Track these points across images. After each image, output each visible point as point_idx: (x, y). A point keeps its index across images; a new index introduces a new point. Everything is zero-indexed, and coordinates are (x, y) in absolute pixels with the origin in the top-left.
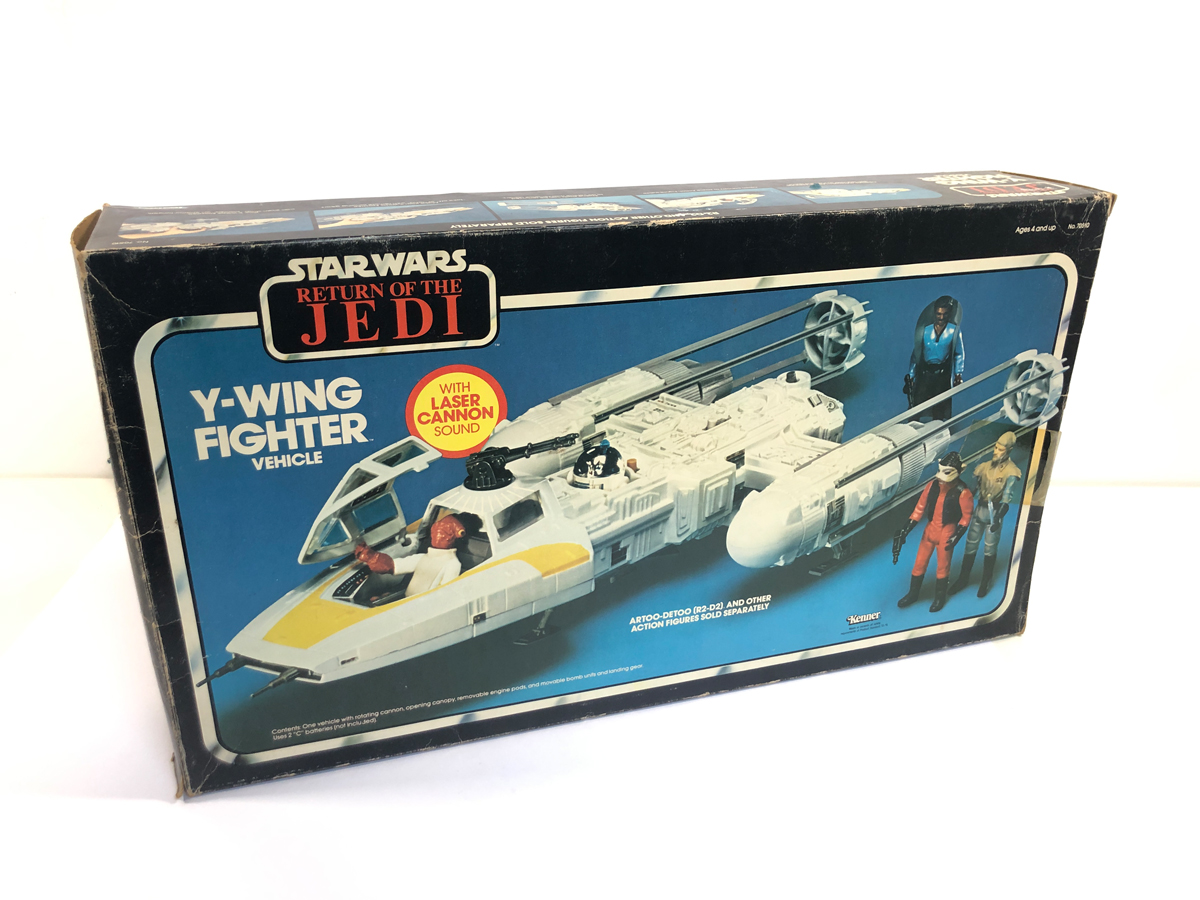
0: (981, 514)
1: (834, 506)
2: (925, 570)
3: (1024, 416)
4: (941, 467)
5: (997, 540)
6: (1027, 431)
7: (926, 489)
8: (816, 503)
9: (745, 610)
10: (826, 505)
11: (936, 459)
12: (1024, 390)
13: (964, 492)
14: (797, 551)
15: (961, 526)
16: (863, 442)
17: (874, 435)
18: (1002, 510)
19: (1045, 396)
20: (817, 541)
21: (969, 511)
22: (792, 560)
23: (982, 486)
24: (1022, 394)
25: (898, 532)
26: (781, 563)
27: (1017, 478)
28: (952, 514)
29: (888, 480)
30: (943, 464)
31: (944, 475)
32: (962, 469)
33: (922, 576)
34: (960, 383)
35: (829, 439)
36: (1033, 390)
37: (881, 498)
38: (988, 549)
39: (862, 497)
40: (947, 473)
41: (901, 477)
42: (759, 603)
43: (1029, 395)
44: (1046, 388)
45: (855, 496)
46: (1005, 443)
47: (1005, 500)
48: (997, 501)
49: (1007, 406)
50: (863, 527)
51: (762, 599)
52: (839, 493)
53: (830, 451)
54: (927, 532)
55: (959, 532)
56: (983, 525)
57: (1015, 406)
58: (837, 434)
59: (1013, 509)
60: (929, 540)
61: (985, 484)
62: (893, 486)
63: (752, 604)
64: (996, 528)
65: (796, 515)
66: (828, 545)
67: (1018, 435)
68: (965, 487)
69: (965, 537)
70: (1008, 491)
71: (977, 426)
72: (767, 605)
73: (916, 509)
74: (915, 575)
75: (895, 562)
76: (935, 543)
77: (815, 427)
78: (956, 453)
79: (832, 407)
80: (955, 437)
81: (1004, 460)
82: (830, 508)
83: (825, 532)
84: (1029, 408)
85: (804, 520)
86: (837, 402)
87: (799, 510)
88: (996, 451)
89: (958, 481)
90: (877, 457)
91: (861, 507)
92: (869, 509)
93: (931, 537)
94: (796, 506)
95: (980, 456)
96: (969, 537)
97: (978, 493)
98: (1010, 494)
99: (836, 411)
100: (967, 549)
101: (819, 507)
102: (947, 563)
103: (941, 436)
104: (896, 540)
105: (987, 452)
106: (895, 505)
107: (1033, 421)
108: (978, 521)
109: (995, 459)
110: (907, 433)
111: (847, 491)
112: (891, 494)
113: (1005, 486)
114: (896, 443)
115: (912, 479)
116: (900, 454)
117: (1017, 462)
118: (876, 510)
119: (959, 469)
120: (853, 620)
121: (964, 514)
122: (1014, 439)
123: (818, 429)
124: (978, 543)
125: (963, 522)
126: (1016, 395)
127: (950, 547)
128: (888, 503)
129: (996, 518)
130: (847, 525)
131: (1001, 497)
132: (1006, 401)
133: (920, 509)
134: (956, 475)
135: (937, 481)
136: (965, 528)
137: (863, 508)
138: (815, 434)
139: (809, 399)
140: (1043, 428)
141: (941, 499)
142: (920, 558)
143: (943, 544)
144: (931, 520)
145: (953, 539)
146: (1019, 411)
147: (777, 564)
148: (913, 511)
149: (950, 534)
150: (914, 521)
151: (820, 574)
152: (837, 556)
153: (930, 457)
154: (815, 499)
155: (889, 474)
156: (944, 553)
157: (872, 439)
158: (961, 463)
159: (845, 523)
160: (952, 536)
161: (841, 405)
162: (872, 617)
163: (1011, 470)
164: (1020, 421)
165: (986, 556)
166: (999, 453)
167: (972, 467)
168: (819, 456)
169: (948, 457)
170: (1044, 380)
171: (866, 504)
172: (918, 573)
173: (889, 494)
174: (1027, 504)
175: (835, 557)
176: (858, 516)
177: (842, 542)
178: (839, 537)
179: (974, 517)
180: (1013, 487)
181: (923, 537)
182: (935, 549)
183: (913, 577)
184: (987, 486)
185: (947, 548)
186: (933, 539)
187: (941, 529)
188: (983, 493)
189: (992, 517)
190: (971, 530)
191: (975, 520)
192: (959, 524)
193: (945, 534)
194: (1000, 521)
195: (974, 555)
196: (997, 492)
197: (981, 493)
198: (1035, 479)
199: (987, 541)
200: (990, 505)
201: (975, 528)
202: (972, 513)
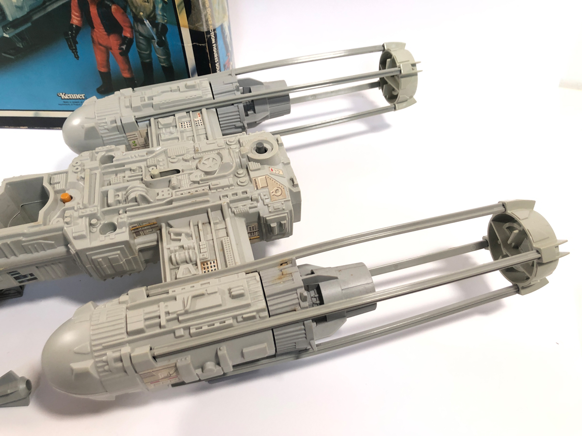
0: (140, 28)
2: (109, 69)
5: (167, 53)
13: (113, 7)
15: (126, 37)
18: (162, 31)
21: (128, 25)
23: (130, 4)
25: (66, 34)
28: (112, 26)
38: (163, 60)
47: (160, 19)
48: (152, 19)
50: (29, 24)
54: (95, 37)
55: (128, 42)
56: (149, 39)
59: (171, 29)
60: (100, 44)
61: (132, 3)
64: (162, 43)
66: (5, 35)
68: (113, 3)
69: (134, 48)
70: (159, 12)
73: (73, 16)
74: (102, 71)
75: (77, 57)
76: (108, 49)
91: (17, 7)
92: (26, 10)
93: (101, 42)
97: (129, 10)
98: (164, 16)
100: (141, 57)
102: (127, 67)
104: (67, 40)
106: (50, 9)
108: (141, 34)
112: (40, 1)
113: (154, 7)
118: (33, 11)
120: (63, 96)
121: (124, 28)
124: (150, 55)
125: (127, 34)
127: (124, 54)
129: (159, 35)
130: (14, 21)
131: (155, 17)
133: (77, 16)
141: (94, 11)
142: (99, 58)
143: (116, 51)
144: (93, 27)
145: (124, 47)
148: (70, 17)
149: (119, 42)
150: (76, 26)
151: (13, 57)
152: (20, 45)
156: (120, 58)
159: (10, 19)
160: (122, 45)
162: (78, 96)
165: (163, 66)
172: (103, 70)
174: (185, 27)
175: (18, 45)
176: (19, 15)
177: (18, 35)
178: (12, 30)
179: (136, 31)
180: (163, 9)
181: (93, 41)
182: (111, 54)
183: (100, 72)
184: (136, 5)
185: (121, 54)
186: (104, 44)
187: (107, 37)
188: (134, 10)
189: (153, 32)
190: (138, 42)
191: (138, 34)
192: (123, 35)
193: (113, 41)
194: (163, 39)
195: (151, 63)
196: (148, 12)
197: (131, 10)
198: (183, 4)
199: (158, 54)
200: (147, 22)
201: (141, 41)
202: (132, 27)
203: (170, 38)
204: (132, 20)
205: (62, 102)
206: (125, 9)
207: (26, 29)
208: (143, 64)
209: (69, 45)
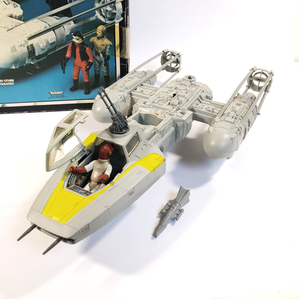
0: (98, 58)
1: (30, 48)
2: (78, 78)
3: (107, 19)
4: (74, 37)
5: (108, 69)
6: (110, 26)
7: (70, 45)
8: (21, 45)
9: (4, 84)
10: (26, 46)
11: (70, 33)
12: (104, 8)
13: (87, 48)
14: (19, 64)
15: (90, 62)
16: (34, 22)
17: (38, 20)
18: (107, 58)
19: (114, 11)
20: (27, 60)
21: (92, 56)
22: (18, 67)
23: (95, 46)
24: (104, 9)
25: (62, 62)
26: (14, 68)
27: (110, 45)
28: (84, 57)
29: (51, 39)
30: (75, 35)
31: (76, 40)
32: (84, 38)
33: (78, 80)
34: (72, 2)
35: (18, 19)
36: (109, 8)
37: (50, 47)
38: (105, 73)
39: (41, 45)
40: (78, 40)
41: (57, 39)
42: (9, 82)
43: (107, 11)
44: (115, 8)
45: (38, 44)
46: (101, 30)
47: (107, 53)
48: (104, 53)
49: (97, 14)
50: (45, 57)
51: (10, 80)
52: (30, 42)
53: (20, 24)
54: (75, 63)
55: (90, 64)
56: (100, 63)
57: (101, 14)
58: (21, 18)
59: (112, 57)
60: (77, 66)
61: (96, 46)
62: (54, 42)
63: (7, 82)
64: (106, 65)
65: (14, 49)
66: (32, 63)
67: (107, 27)
68: (87, 46)
69: (93, 67)
70: (108, 50)
71: (86, 21)
72: (13, 83)
73: (67, 53)
74: (74, 79)
75: (64, 73)
76: (80, 68)
77: (10, 13)
78: (79, 32)
79: (15, 6)
80: (76, 25)
81: (103, 37)
82: (28, 47)
83: (29, 57)
84: (108, 16)
85: (18, 52)
86: (17, 4)
87: (14, 47)
88: (98, 33)
89: (83, 43)
90: (43, 29)
91: (42, 49)
92: (46, 50)
93: (77, 65)
94: (13, 45)
95: (91, 34)
96: (95, 66)
97: (94, 50)
98: (109, 52)
99: (17, 7)
100: (95, 71)
101: (23, 47)
102: (87, 76)
103: (70, 24)
104: (62, 64)
105: (94, 33)
106: (57, 50)
107: (112, 22)
108: (97, 61)
109: (98, 36)
110: (54, 21)
111: (34, 41)
112: (54, 46)
113: (106, 48)
114: (50, 24)
115: (62, 40)
116: (53, 29)
117: (109, 39)
118: (49, 51)
119: (83, 39)
120: (52, 93)
121: (90, 58)
122: (105, 28)
123: (12, 15)
124: (99, 70)
125: (91, 61)
126: (101, 10)
127: (87, 70)
128: (54, 49)
129: (105, 60)
130: (38, 56)
131: (105, 52)
132: (96, 12)
133: (69, 53)
134: (82, 41)
135: (74, 43)
136: (92, 64)
137: (43, 49)
138: (11, 16)
139: (4, 1)
140: (117, 25)
141: (78, 50)
142: (75, 73)
143: (84, 69)
144: (75, 58)
145: (88, 67)
146: (104, 17)
147: (12, 68)
148: (66, 53)
149: (86, 65)
150: (68, 58)
151: (32, 74)
152: (38, 68)
153: (68, 32)
154: (21, 43)
155: (51, 37)
156: (85, 72)
157: (38, 22)
158: (83, 36)
159: (37, 55)
160: (87, 66)
161: (19, 5)
162: (60, 93)
163: (107, 42)
164: (106, 21)
165: (105, 76)
166: (99, 34)
167: (89, 38)
168: (16, 26)
169: (76, 32)
170: (112, 5)
171: (43, 48)
172: (75, 78)
173: (53, 45)
174: (118, 56)
175: (37, 68)
176: (42, 53)
177: (38, 62)
178: (36, 60)
179: (95, 59)
180: (110, 49)
181: (74, 65)
182: (81, 70)
183: (74, 80)
184: (97, 47)
185: (86, 70)
186: (79, 66)
187: (81, 62)
188: (96, 49)
189: (103, 60)
190: (95, 64)
191: (96, 60)
192: (89, 61)
193: (83, 64)
194: (107, 62)
195: (99, 75)
196: (103, 50)
197: (95, 49)
198: (119, 46)
199: (103, 70)
200: (101, 55)
201: (97, 64)
202: (94, 57)
203: (110, 62)
204: (94, 54)
205: (50, 96)
206: (92, 49)
207: (43, 60)
208: (95, 75)
209: (62, 67)
